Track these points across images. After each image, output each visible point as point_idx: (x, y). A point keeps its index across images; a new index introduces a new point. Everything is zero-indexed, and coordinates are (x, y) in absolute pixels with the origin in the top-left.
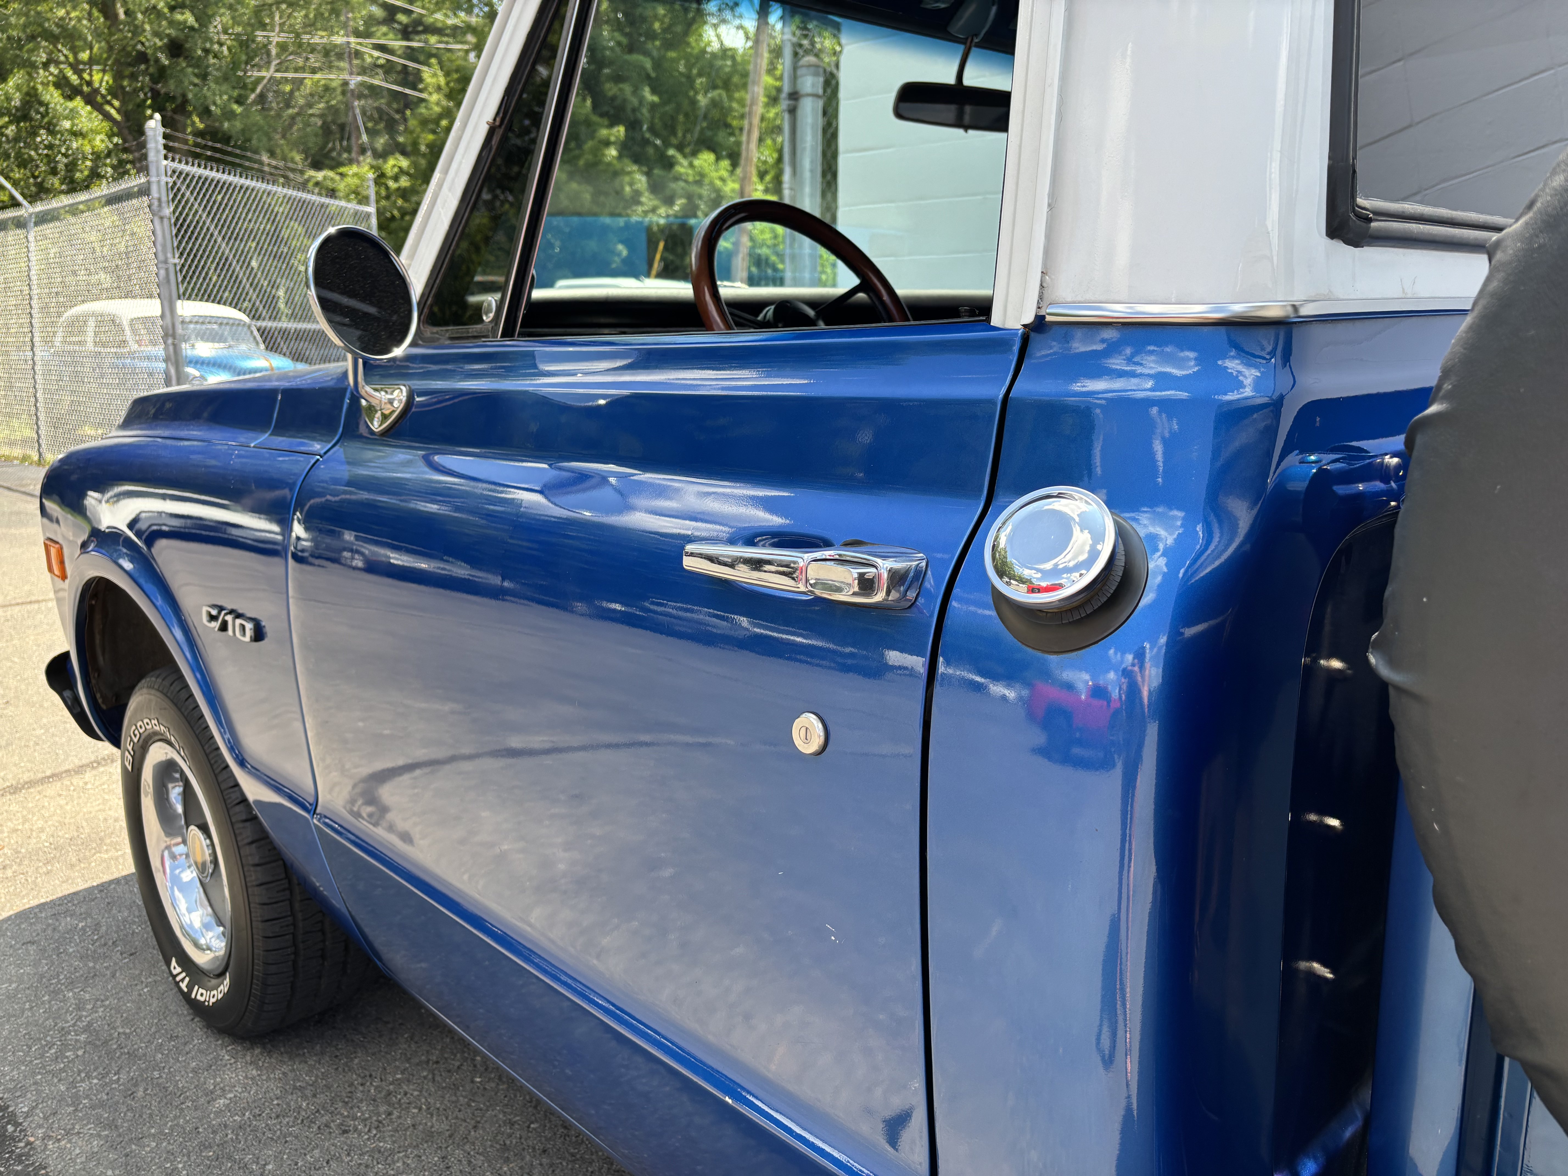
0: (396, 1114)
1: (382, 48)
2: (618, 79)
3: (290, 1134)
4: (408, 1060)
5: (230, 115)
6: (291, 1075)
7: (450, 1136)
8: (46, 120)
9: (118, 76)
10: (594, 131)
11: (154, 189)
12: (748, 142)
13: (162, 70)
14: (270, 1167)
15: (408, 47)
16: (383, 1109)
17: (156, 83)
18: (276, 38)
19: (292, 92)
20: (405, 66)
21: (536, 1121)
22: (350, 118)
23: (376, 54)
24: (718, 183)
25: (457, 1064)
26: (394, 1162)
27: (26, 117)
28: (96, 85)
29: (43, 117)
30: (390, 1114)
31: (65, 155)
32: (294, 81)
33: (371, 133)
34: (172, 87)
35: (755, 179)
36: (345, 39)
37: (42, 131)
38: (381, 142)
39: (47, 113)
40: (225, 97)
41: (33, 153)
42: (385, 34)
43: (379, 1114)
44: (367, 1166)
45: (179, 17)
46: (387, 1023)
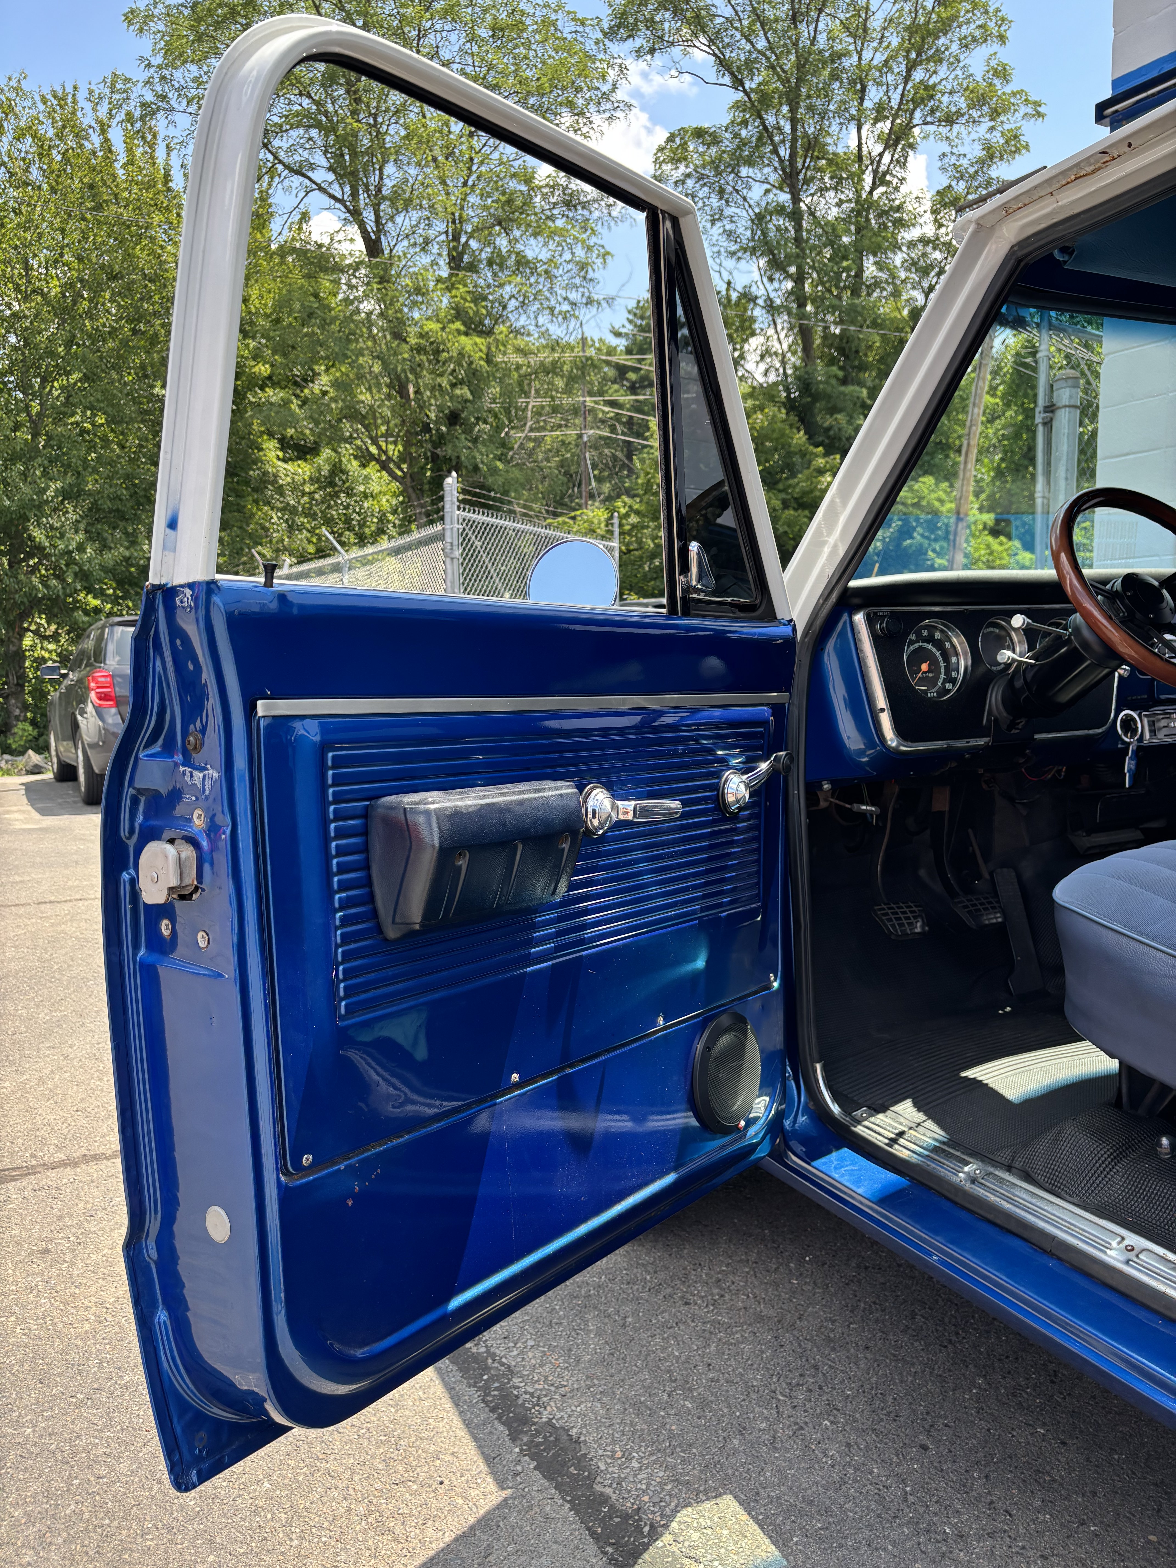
0: (727, 1297)
1: (613, 404)
2: (833, 410)
3: (641, 1298)
4: (730, 1257)
5: (494, 471)
6: (633, 1254)
7: (779, 1322)
8: (347, 485)
9: (407, 445)
10: (810, 462)
11: (448, 534)
12: (966, 462)
13: (441, 436)
14: (630, 1320)
15: (637, 401)
16: (716, 1291)
17: (436, 448)
18: (534, 402)
19: (534, 448)
20: (631, 418)
21: (855, 1323)
22: (582, 469)
23: (607, 409)
24: (937, 504)
25: (775, 1266)
26: (734, 1334)
27: (332, 484)
28: (391, 453)
29: (344, 483)
30: (722, 1296)
31: (359, 514)
32: (535, 440)
33: (599, 480)
34: (449, 451)
35: (972, 498)
36: (581, 399)
37: (342, 495)
38: (606, 488)
39: (348, 480)
40: (491, 456)
41: (334, 513)
42: (616, 391)
43: (712, 1294)
44: (711, 1333)
45: (458, 392)
46: (706, 1226)
